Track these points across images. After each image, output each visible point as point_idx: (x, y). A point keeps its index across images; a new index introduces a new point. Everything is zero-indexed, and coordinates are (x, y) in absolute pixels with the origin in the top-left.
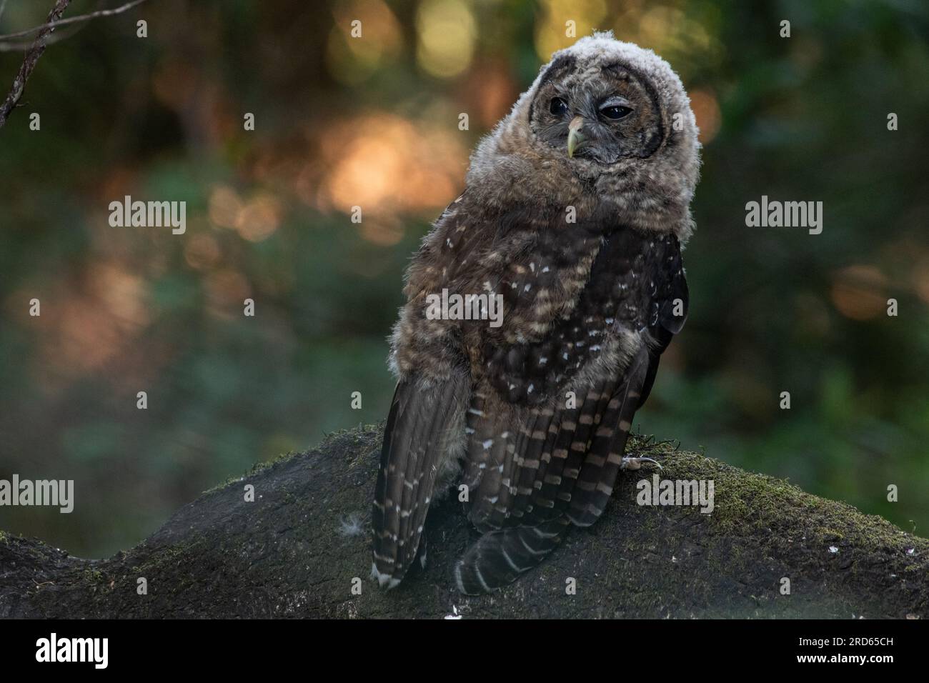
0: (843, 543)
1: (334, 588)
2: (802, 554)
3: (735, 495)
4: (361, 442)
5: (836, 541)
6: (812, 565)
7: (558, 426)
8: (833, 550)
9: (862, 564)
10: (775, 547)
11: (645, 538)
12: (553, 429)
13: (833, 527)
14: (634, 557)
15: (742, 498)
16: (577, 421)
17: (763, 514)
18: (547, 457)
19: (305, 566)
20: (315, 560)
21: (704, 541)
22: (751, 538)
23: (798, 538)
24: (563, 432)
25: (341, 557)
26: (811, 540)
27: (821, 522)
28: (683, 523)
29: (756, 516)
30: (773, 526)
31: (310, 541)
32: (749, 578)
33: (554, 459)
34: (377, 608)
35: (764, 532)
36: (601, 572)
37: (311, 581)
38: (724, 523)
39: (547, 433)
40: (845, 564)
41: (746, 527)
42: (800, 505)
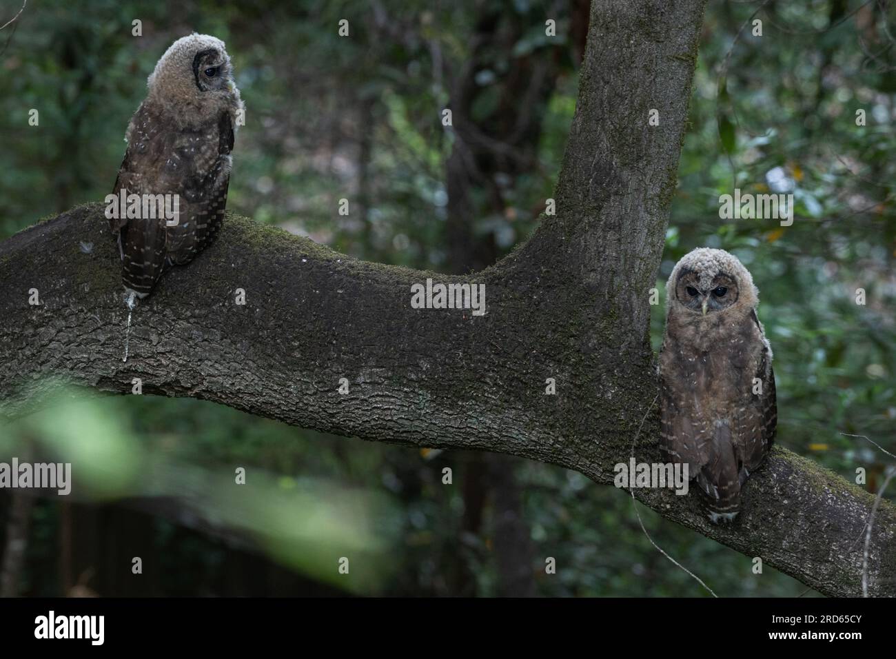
0: (308, 258)
1: (78, 277)
2: (290, 263)
3: (260, 236)
4: (89, 211)
5: (305, 257)
6: (295, 268)
7: (211, 206)
8: (304, 261)
9: (317, 267)
10: (278, 259)
11: (219, 256)
12: (210, 208)
13: (303, 250)
14: (215, 264)
15: (263, 237)
16: (217, 201)
17: (272, 244)
18: (209, 221)
19: (64, 268)
20: (68, 265)
21: (246, 257)
22: (267, 255)
23: (288, 255)
24: (213, 208)
25: (81, 264)
26: (294, 257)
27: (298, 247)
28: (237, 249)
29: (269, 245)
30: (277, 250)
31: (66, 256)
32: (267, 273)
33: (212, 220)
34: (98, 287)
35: (273, 253)
36: (200, 271)
37: (67, 274)
38: (255, 249)
39: (208, 211)
40: (309, 267)
41: (265, 251)
42: (288, 240)
